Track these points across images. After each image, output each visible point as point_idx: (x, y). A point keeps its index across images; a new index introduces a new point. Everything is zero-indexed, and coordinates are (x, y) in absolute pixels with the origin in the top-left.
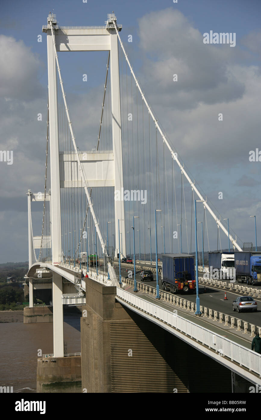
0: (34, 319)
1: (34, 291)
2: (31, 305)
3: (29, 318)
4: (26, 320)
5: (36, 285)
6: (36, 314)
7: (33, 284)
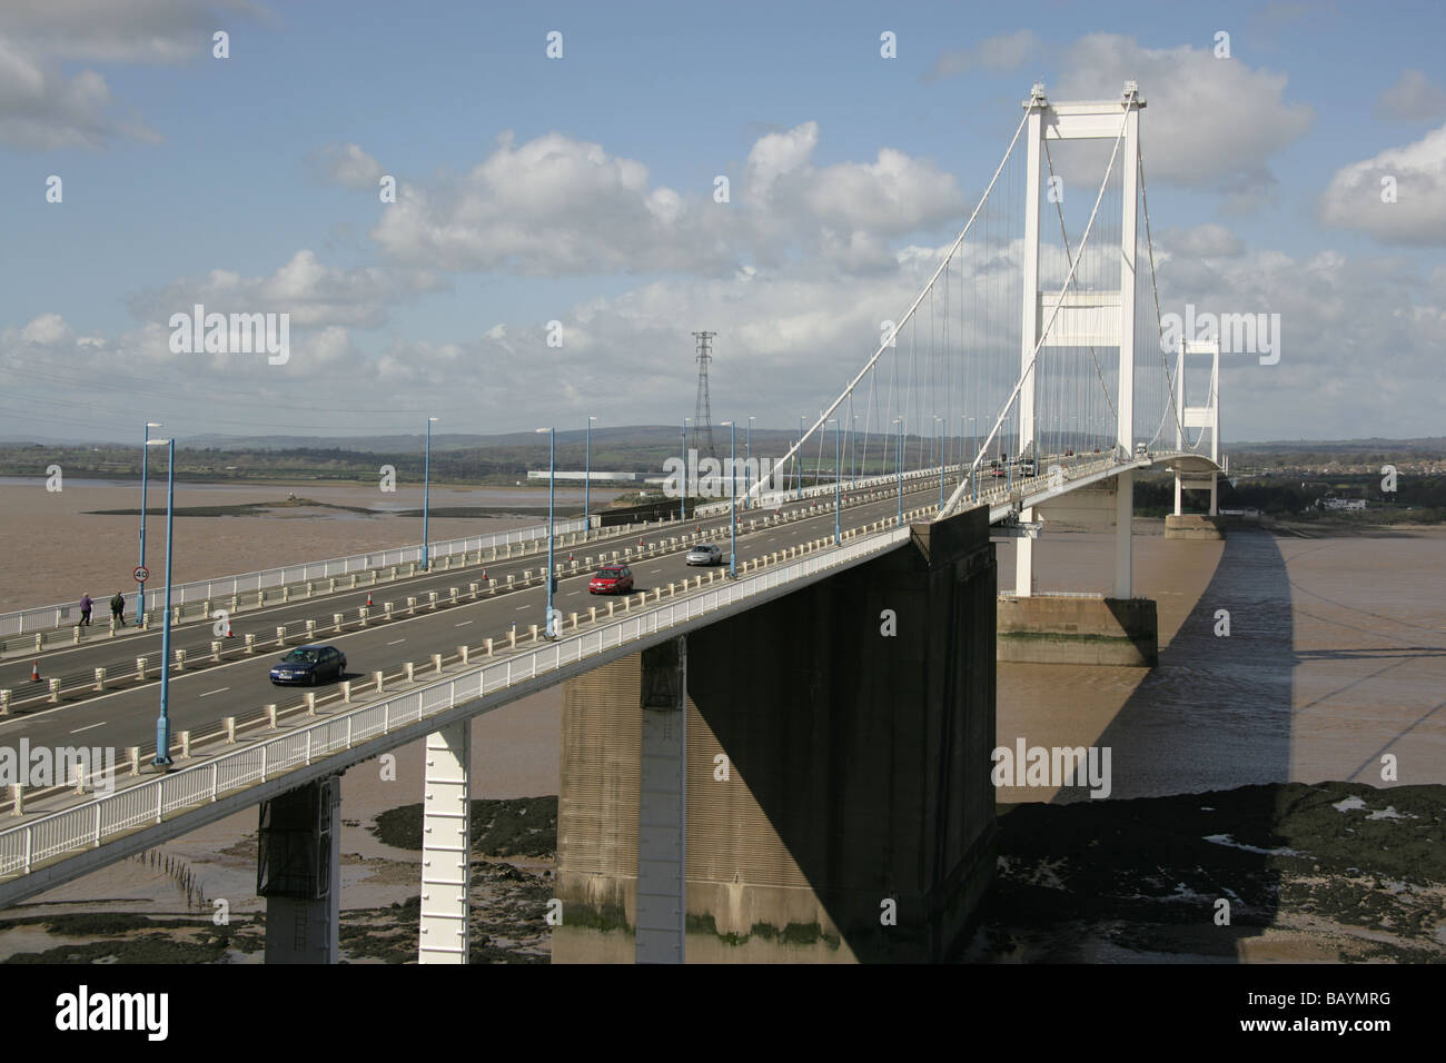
0: (1180, 533)
1: (1183, 491)
2: (1178, 511)
3: (1173, 532)
4: (1168, 535)
5: (1187, 482)
6: (1183, 526)
7: (1182, 480)
